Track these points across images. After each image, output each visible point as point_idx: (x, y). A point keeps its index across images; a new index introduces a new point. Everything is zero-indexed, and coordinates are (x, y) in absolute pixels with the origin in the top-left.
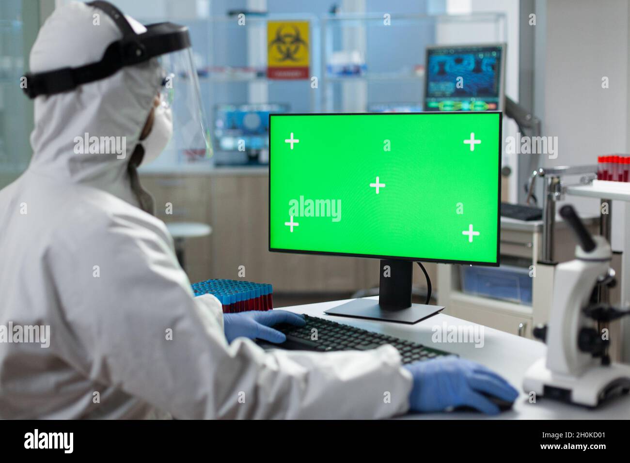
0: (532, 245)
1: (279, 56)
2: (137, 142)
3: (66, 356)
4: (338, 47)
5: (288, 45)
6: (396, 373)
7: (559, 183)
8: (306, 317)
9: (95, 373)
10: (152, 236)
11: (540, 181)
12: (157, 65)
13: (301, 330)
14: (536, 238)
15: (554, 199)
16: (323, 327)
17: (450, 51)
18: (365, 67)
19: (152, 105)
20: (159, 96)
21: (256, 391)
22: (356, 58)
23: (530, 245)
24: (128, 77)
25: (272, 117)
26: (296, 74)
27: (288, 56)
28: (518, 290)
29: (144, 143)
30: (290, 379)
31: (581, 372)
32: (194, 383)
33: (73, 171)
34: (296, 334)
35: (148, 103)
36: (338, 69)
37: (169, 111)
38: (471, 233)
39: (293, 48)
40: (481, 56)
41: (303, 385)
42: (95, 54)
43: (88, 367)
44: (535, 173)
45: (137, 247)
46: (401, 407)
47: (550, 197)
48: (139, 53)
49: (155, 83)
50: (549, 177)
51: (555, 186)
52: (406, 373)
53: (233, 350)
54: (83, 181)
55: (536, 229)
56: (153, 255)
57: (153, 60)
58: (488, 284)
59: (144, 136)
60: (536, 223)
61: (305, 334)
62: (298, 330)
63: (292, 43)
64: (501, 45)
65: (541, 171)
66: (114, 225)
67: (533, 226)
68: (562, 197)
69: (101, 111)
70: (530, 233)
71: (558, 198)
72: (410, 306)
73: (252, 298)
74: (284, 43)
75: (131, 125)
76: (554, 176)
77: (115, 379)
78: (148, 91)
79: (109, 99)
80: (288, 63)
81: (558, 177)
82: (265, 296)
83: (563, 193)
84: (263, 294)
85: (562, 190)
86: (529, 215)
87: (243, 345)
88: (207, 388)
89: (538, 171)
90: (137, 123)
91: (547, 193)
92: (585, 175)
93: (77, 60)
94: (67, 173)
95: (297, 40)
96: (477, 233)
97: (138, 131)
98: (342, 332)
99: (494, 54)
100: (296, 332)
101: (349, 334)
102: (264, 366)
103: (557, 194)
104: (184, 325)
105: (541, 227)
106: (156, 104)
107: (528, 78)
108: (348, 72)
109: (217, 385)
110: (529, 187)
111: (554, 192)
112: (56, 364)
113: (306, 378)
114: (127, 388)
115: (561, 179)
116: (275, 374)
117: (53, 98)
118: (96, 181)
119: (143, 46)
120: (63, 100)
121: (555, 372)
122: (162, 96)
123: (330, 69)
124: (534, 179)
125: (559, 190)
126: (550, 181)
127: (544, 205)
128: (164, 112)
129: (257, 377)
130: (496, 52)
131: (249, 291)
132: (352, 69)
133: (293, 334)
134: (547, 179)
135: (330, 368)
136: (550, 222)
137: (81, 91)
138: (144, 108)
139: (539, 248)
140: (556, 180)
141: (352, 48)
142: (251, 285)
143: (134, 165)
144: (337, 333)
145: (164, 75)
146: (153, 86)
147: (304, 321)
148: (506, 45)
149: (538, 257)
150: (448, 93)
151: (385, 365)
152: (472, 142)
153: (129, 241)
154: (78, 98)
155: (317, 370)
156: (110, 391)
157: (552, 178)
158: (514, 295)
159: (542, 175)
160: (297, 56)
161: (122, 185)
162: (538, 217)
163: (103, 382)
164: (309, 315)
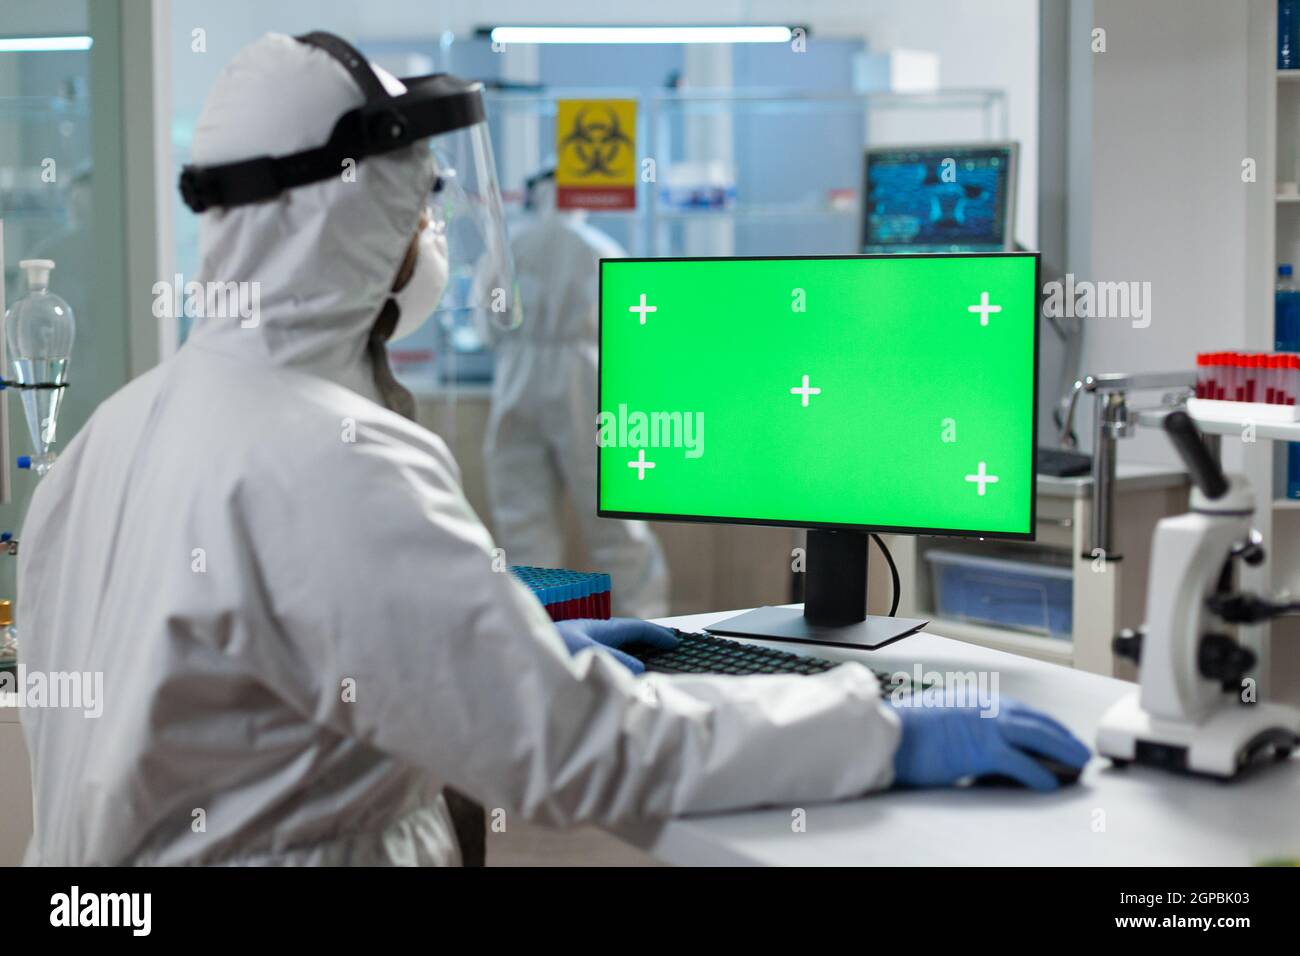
0: (1072, 524)
1: (581, 165)
2: (388, 295)
3: (273, 681)
4: (678, 155)
5: (597, 145)
6: (873, 714)
7: (1122, 404)
8: (678, 633)
9: (324, 713)
10: (428, 462)
11: (1087, 402)
12: (425, 153)
13: (671, 655)
14: (1079, 508)
15: (1115, 434)
16: (712, 649)
17: (910, 157)
18: (733, 193)
19: (415, 228)
20: (425, 211)
21: (622, 742)
22: (719, 175)
23: (1067, 523)
24: (374, 176)
25: (606, 266)
26: (613, 199)
27: (597, 165)
28: (1045, 610)
29: (400, 298)
30: (681, 723)
31: (1204, 715)
32: (510, 728)
33: (273, 345)
34: (662, 661)
35: (408, 224)
36: (679, 197)
37: (442, 239)
38: (982, 478)
39: (606, 150)
40: (970, 165)
41: (704, 734)
42: (316, 132)
43: (313, 701)
44: (1078, 385)
45: (403, 479)
46: (880, 776)
47: (1106, 432)
48: (396, 131)
49: (422, 187)
50: (1105, 393)
51: (1115, 410)
52: (889, 713)
53: (579, 666)
54: (292, 363)
55: (1079, 492)
56: (431, 495)
57: (419, 144)
58: (986, 600)
59: (399, 284)
60: (1080, 482)
61: (678, 661)
62: (665, 656)
63: (605, 140)
64: (1008, 146)
65: (1090, 380)
66: (361, 440)
67: (1073, 486)
68: (1128, 431)
69: (326, 236)
70: (1069, 500)
71: (1122, 433)
72: (862, 618)
73: (575, 598)
74: (589, 140)
75: (379, 265)
76: (1115, 390)
77: (361, 723)
78: (408, 202)
79: (341, 216)
80: (597, 179)
81: (1122, 394)
82: (596, 595)
83: (1132, 423)
84: (594, 591)
85: (1129, 417)
86: (1065, 466)
87: (595, 661)
88: (533, 737)
89: (1084, 382)
90: (389, 261)
91: (1101, 423)
92: (1170, 391)
93: (283, 145)
94: (263, 348)
95: (615, 134)
96: (994, 479)
97: (390, 274)
98: (749, 657)
99: (995, 162)
100: (661, 658)
101: (762, 660)
102: (634, 700)
103: (1119, 425)
104: (491, 622)
105: (1089, 488)
106: (423, 225)
107: (1055, 211)
108: (701, 202)
109: (552, 733)
110: (1064, 419)
111: (1115, 421)
112: (253, 696)
113: (710, 722)
114: (381, 741)
115: (1127, 396)
116: (654, 714)
117: (236, 213)
118: (314, 364)
119: (402, 119)
120: (254, 217)
121: (1157, 716)
122: (429, 211)
123: (666, 195)
124: (1076, 395)
125: (1124, 418)
126: (1106, 400)
127: (1094, 448)
128: (434, 241)
129: (622, 717)
130: (999, 158)
131: (569, 584)
132: (708, 195)
133: (656, 662)
134: (1102, 396)
135: (752, 704)
136: (1105, 480)
137: (288, 201)
138: (401, 232)
139: (1084, 527)
140: (1117, 399)
141: (706, 156)
142: (572, 576)
143: (382, 337)
144: (739, 658)
145: (437, 172)
146: (417, 192)
147: (676, 638)
148: (1017, 146)
149: (1084, 545)
150: (906, 237)
151: (852, 697)
152: (985, 309)
153: (388, 468)
154: (283, 214)
155: (729, 707)
156: (347, 746)
157: (1111, 395)
158: (1037, 620)
159: (1092, 389)
160: (613, 165)
161: (359, 372)
162: (1082, 468)
163: (339, 728)
164: (681, 630)
